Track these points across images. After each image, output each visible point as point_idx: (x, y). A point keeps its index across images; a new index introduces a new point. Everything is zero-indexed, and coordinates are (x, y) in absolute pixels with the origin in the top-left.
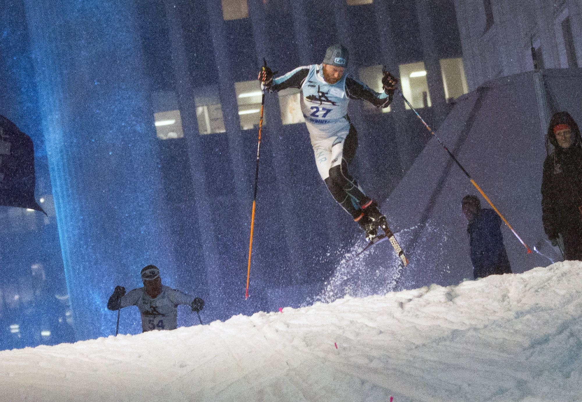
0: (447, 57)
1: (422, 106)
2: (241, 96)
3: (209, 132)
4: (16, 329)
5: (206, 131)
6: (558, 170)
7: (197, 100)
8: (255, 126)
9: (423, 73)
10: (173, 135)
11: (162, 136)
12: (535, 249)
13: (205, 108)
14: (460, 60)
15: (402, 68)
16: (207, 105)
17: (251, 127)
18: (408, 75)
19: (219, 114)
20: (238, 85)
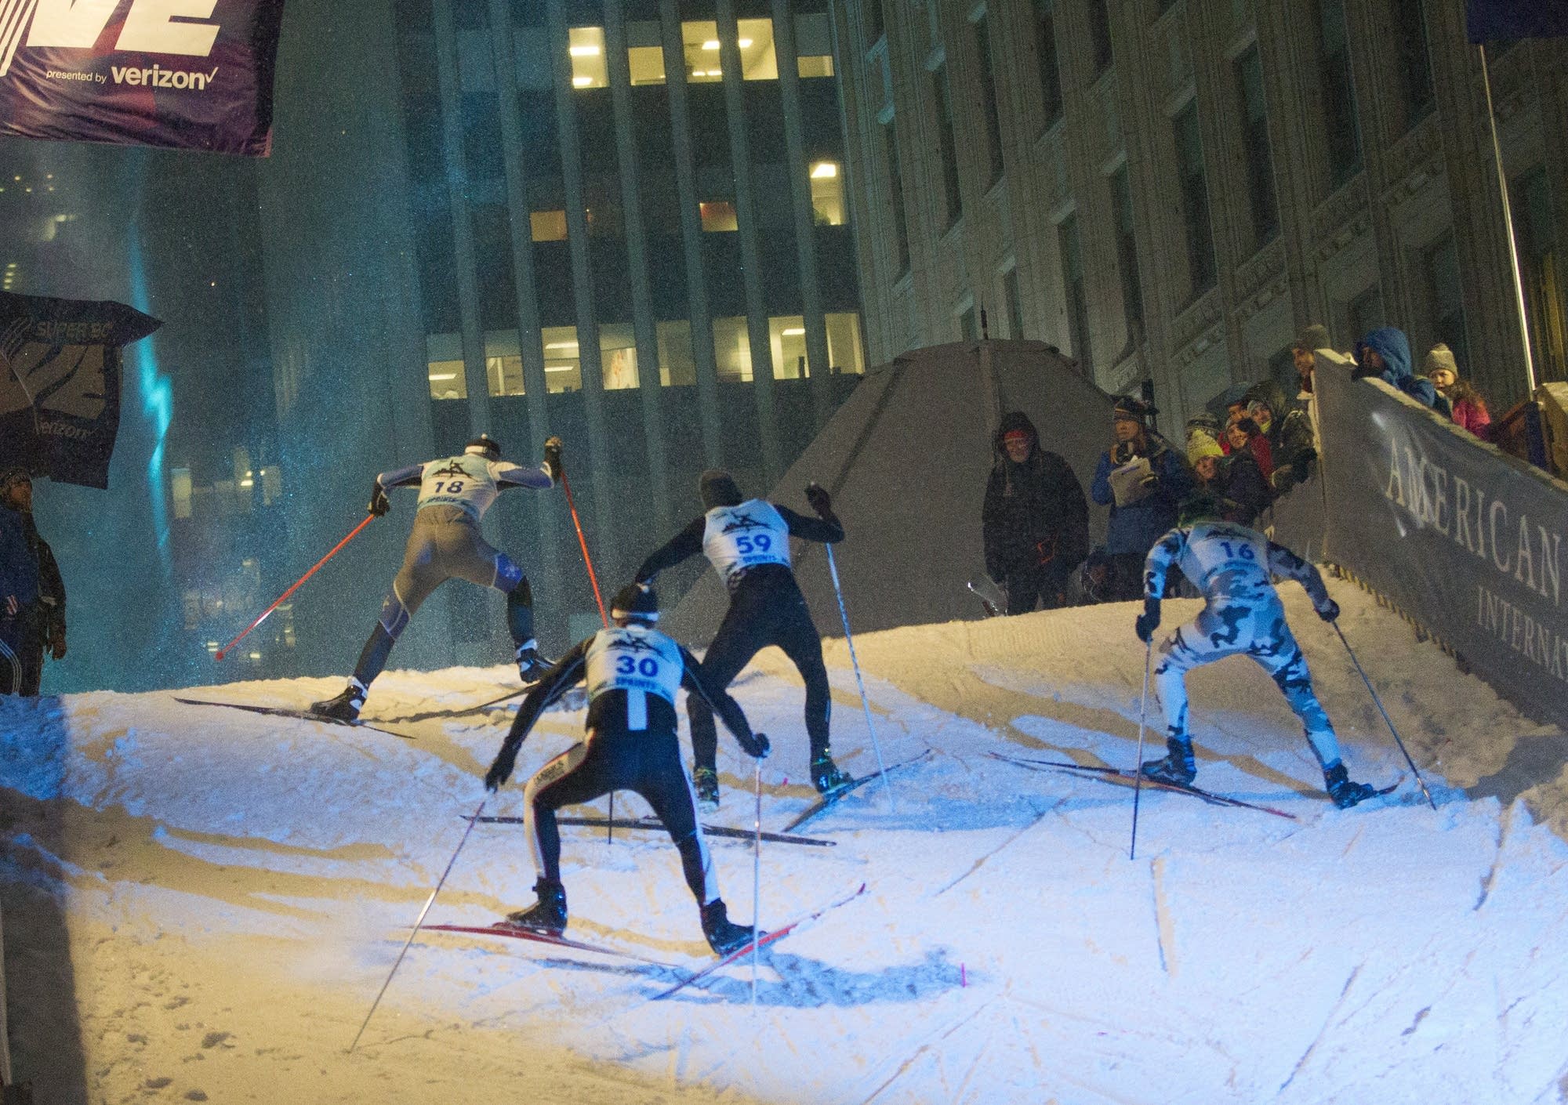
0: (835, 310)
1: (797, 376)
2: (549, 347)
3: (502, 393)
4: (215, 647)
5: (498, 391)
6: (1008, 491)
7: (488, 349)
8: (566, 389)
9: (801, 331)
10: (452, 395)
11: (436, 395)
12: (969, 586)
13: (499, 360)
14: (853, 318)
15: (773, 322)
16: (502, 357)
17: (561, 390)
18: (781, 331)
19: (518, 369)
20: (546, 332)
